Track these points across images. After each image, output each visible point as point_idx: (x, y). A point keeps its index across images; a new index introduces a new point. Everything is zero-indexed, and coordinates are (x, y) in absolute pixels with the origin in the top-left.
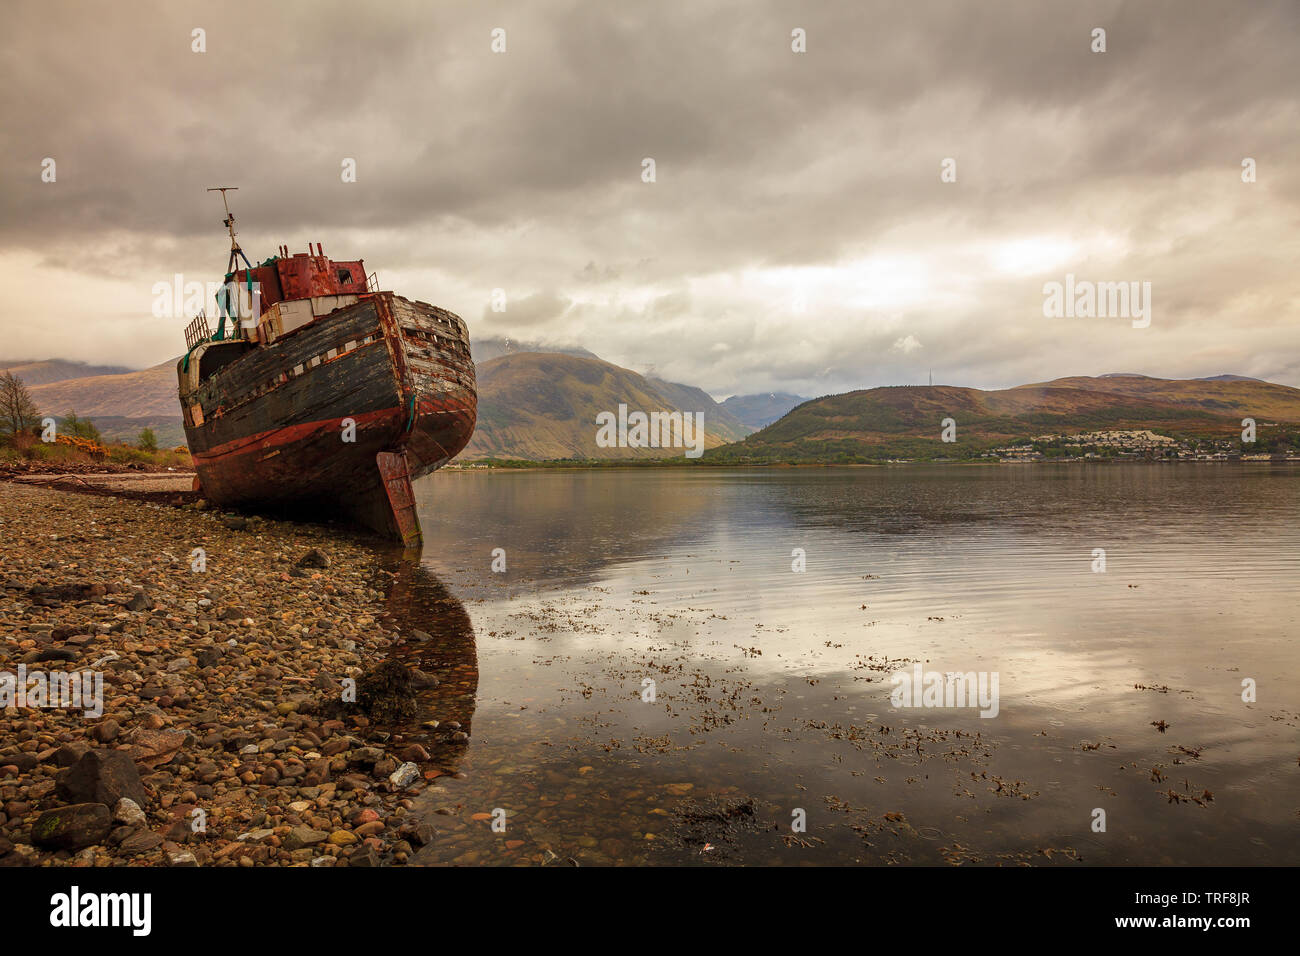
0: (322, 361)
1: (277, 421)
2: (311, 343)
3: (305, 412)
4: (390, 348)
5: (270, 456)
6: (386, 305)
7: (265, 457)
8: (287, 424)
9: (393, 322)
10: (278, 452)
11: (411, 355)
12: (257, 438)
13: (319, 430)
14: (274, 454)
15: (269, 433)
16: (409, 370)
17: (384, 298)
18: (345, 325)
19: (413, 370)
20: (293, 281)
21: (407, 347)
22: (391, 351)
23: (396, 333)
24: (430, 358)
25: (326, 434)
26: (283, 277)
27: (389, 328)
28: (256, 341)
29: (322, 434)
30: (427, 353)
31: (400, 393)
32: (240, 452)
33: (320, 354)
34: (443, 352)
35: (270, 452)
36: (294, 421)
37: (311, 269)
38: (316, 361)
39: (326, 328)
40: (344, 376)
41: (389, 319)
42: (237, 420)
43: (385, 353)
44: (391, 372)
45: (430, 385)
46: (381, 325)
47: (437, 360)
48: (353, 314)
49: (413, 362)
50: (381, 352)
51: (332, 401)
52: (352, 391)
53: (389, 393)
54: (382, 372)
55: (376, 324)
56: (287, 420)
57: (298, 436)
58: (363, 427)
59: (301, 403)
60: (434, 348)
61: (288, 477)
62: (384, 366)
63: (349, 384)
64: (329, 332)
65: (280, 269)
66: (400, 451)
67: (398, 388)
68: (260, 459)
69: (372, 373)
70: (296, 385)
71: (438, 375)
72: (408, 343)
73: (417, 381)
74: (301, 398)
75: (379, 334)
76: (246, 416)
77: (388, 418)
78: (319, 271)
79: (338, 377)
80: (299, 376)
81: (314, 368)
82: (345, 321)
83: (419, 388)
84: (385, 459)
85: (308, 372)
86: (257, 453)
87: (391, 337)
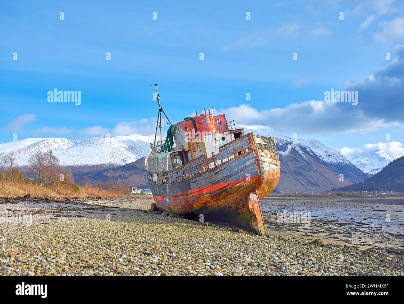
0: (228, 159)
1: (211, 182)
2: (224, 153)
3: (222, 179)
4: (254, 153)
5: (206, 196)
6: (252, 137)
7: (204, 196)
9: (255, 144)
10: (210, 194)
11: (261, 156)
12: (201, 189)
13: (228, 185)
14: (208, 195)
15: (207, 187)
16: (261, 162)
17: (251, 135)
18: (237, 146)
19: (263, 162)
20: (201, 125)
21: (261, 153)
22: (255, 155)
23: (256, 148)
24: (268, 157)
25: (230, 187)
26: (197, 124)
27: (254, 146)
28: (188, 150)
29: (228, 187)
30: (267, 154)
31: (258, 171)
32: (193, 194)
33: (228, 157)
34: (271, 153)
35: (206, 194)
37: (208, 120)
38: (226, 160)
40: (237, 165)
41: (253, 142)
42: (193, 182)
43: (253, 155)
44: (255, 163)
45: (268, 167)
46: (250, 145)
47: (270, 157)
48: (240, 141)
49: (263, 158)
50: (251, 155)
51: (233, 174)
52: (241, 171)
53: (255, 171)
54: (252, 163)
55: (249, 145)
56: (215, 182)
57: (219, 188)
58: (244, 184)
59: (220, 176)
60: (269, 153)
61: (212, 204)
62: (253, 160)
63: (239, 168)
64: (231, 148)
65: (196, 121)
66: (256, 193)
67: (258, 169)
68: (201, 198)
69: (248, 163)
70: (218, 169)
71: (271, 163)
72: (260, 151)
73: (264, 166)
74: (220, 174)
75: (250, 148)
76: (197, 181)
77: (254, 180)
78: (211, 121)
79: (235, 166)
80: (220, 165)
81: (226, 162)
82: (237, 144)
83: (265, 168)
84: (252, 196)
85: (223, 164)
86: (200, 195)
87: (254, 150)
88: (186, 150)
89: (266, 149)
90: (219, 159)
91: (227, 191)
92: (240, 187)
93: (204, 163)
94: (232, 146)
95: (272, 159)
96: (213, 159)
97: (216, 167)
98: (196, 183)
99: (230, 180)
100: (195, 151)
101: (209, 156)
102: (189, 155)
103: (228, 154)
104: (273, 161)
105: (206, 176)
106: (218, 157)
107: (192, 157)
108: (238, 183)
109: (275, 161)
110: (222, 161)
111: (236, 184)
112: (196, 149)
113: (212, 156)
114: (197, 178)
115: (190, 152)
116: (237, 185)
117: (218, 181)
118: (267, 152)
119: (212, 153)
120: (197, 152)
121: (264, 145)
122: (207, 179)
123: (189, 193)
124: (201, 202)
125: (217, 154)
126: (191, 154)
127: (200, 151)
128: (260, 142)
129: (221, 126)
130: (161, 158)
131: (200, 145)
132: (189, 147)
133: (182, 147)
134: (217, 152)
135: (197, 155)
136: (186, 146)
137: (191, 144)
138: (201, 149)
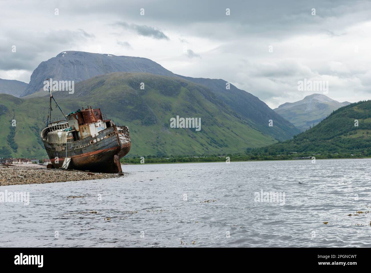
1: (94, 150)
2: (101, 135)
3: (100, 148)
8: (96, 150)
10: (94, 156)
11: (120, 136)
12: (89, 153)
13: (103, 152)
15: (92, 152)
17: (115, 126)
19: (121, 139)
20: (86, 116)
21: (120, 135)
22: (117, 136)
24: (123, 137)
26: (84, 116)
30: (123, 135)
31: (119, 144)
32: (83, 156)
33: (103, 137)
34: (125, 135)
35: (92, 156)
36: (98, 150)
37: (90, 113)
38: (102, 138)
40: (108, 141)
42: (84, 150)
44: (117, 140)
45: (124, 142)
46: (115, 131)
48: (109, 129)
49: (120, 138)
50: (115, 136)
51: (106, 146)
52: (110, 144)
53: (117, 144)
54: (115, 140)
55: (113, 131)
57: (98, 153)
58: (111, 150)
59: (99, 146)
61: (94, 161)
62: (116, 139)
64: (105, 133)
65: (83, 114)
66: (118, 155)
68: (89, 158)
69: (113, 140)
71: (125, 140)
73: (121, 141)
74: (99, 145)
75: (114, 133)
76: (86, 149)
77: (116, 148)
78: (92, 113)
79: (107, 141)
80: (99, 141)
81: (102, 140)
82: (108, 131)
83: (122, 143)
84: (116, 157)
85: (101, 140)
86: (88, 156)
87: (117, 133)
88: (77, 131)
89: (122, 133)
90: (98, 138)
91: (103, 154)
92: (110, 152)
93: (90, 140)
95: (126, 137)
96: (96, 138)
97: (97, 142)
99: (104, 149)
101: (93, 136)
102: (79, 134)
103: (103, 135)
105: (92, 147)
107: (81, 135)
108: (108, 150)
109: (127, 139)
110: (100, 139)
112: (84, 131)
113: (95, 136)
114: (86, 147)
115: (80, 132)
116: (108, 151)
118: (123, 134)
119: (95, 135)
120: (85, 132)
121: (122, 131)
122: (92, 148)
123: (81, 155)
124: (88, 160)
126: (81, 133)
127: (87, 132)
128: (120, 130)
129: (97, 116)
130: (61, 135)
131: (87, 129)
132: (80, 129)
133: (74, 129)
134: (97, 134)
135: (85, 134)
136: (77, 128)
137: (81, 127)
138: (88, 131)
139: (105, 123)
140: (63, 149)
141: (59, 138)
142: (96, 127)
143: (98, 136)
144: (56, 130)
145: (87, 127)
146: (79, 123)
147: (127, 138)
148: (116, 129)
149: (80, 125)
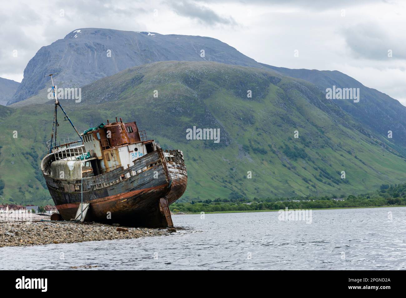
0: (142, 171)
1: (127, 190)
2: (138, 165)
3: (137, 187)
4: (163, 166)
5: (123, 201)
6: (161, 152)
7: (121, 202)
8: (131, 191)
9: (164, 158)
10: (126, 200)
11: (169, 167)
12: (118, 196)
13: (142, 192)
14: (124, 200)
15: (124, 194)
16: (169, 172)
17: (160, 150)
18: (149, 159)
21: (169, 165)
22: (164, 167)
23: (165, 161)
25: (144, 194)
27: (163, 160)
28: (101, 158)
29: (142, 194)
30: (174, 166)
31: (167, 180)
32: (110, 201)
33: (141, 169)
34: (178, 165)
35: (123, 200)
36: (133, 190)
37: (120, 130)
38: (140, 171)
39: (143, 160)
40: (150, 175)
41: (162, 157)
42: (110, 190)
43: (162, 167)
44: (164, 173)
45: (175, 176)
46: (160, 159)
47: (177, 168)
48: (151, 156)
49: (170, 169)
50: (161, 167)
51: (146, 183)
52: (152, 180)
53: (164, 180)
54: (161, 174)
55: (158, 158)
56: (131, 189)
57: (134, 195)
58: (155, 191)
59: (136, 184)
60: (175, 164)
61: (127, 208)
62: (162, 172)
63: (151, 178)
64: (144, 161)
65: (108, 130)
66: (165, 198)
67: (166, 178)
68: (118, 203)
69: (158, 174)
70: (134, 178)
71: (177, 173)
72: (168, 164)
73: (172, 175)
74: (136, 182)
75: (160, 162)
76: (114, 189)
77: (163, 187)
78: (123, 130)
79: (148, 176)
80: (135, 176)
81: (140, 173)
82: (149, 158)
83: (173, 178)
84: (162, 200)
85: (138, 174)
86: (117, 201)
87: (163, 162)
88: (99, 159)
89: (173, 161)
90: (134, 170)
91: (141, 197)
92: (153, 193)
93: (121, 173)
94: (144, 160)
95: (179, 169)
96: (129, 170)
97: (132, 177)
98: (113, 190)
99: (144, 188)
100: (109, 160)
101: (126, 168)
102: (103, 163)
103: (141, 166)
104: (179, 171)
105: (123, 185)
106: (133, 169)
107: (105, 165)
108: (150, 190)
109: (182, 171)
110: (136, 172)
111: (148, 191)
112: (111, 159)
113: (128, 168)
114: (114, 186)
115: (103, 160)
116: (150, 192)
117: (133, 188)
118: (174, 163)
119: (128, 165)
120: (111, 161)
121: (172, 158)
122: (124, 187)
123: (107, 199)
124: (118, 207)
125: (133, 166)
126: (105, 163)
127: (115, 161)
128: (169, 156)
129: (132, 134)
130: (72, 166)
131: (115, 155)
132: (103, 156)
133: (95, 155)
134: (132, 164)
135: (111, 164)
136: (99, 155)
137: (105, 153)
138: (116, 159)
139: (144, 146)
140: (76, 189)
141: (69, 171)
142: (129, 152)
143: (132, 167)
144: (64, 158)
145: (114, 152)
146: (101, 145)
147: (181, 169)
148: (163, 155)
149: (103, 149)
